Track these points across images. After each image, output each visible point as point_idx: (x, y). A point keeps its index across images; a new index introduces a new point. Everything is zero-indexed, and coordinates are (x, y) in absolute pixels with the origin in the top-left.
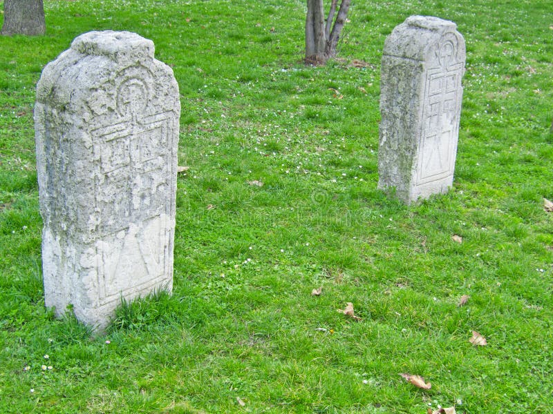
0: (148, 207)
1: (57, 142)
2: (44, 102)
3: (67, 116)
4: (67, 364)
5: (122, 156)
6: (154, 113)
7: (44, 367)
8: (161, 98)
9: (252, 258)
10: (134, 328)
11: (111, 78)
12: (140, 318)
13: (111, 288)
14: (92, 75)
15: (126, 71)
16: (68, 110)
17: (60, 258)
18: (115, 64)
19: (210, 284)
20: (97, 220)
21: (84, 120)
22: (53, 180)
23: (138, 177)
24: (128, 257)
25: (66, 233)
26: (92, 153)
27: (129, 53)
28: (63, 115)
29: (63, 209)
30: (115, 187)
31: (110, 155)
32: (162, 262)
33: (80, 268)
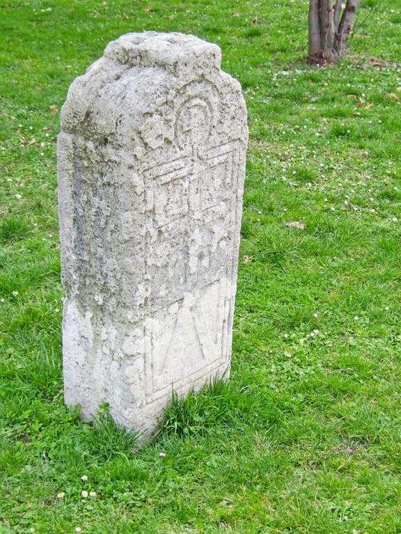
0: (207, 270)
1: (92, 185)
2: (73, 131)
3: (109, 151)
4: (114, 488)
5: (179, 204)
6: (218, 144)
7: (85, 494)
8: (227, 123)
9: (318, 328)
10: (191, 433)
11: (170, 98)
12: (197, 418)
13: (159, 379)
14: (145, 94)
15: (188, 88)
16: (111, 143)
17: (91, 341)
18: (175, 79)
19: (273, 366)
20: (147, 290)
21: (135, 156)
22: (84, 237)
23: (197, 231)
24: (181, 338)
25: (102, 308)
26: (144, 200)
27: (192, 62)
28: (104, 150)
29: (99, 276)
30: (168, 245)
31: (165, 202)
32: (219, 342)
33: (122, 356)
